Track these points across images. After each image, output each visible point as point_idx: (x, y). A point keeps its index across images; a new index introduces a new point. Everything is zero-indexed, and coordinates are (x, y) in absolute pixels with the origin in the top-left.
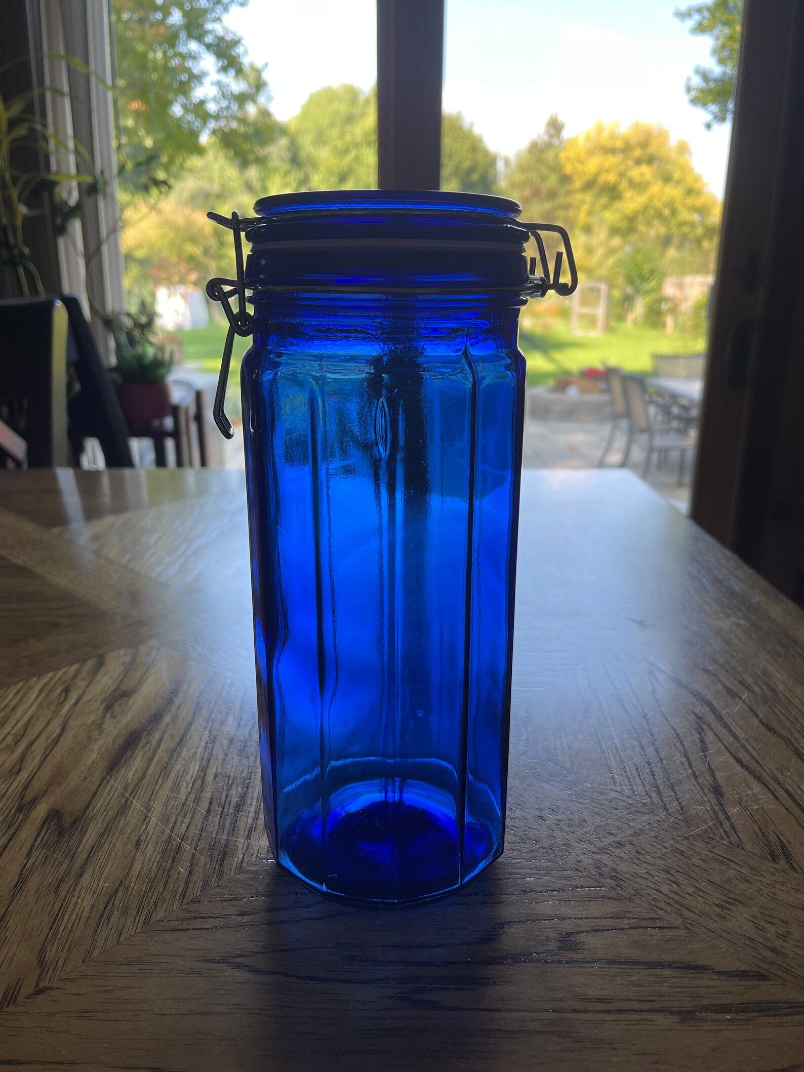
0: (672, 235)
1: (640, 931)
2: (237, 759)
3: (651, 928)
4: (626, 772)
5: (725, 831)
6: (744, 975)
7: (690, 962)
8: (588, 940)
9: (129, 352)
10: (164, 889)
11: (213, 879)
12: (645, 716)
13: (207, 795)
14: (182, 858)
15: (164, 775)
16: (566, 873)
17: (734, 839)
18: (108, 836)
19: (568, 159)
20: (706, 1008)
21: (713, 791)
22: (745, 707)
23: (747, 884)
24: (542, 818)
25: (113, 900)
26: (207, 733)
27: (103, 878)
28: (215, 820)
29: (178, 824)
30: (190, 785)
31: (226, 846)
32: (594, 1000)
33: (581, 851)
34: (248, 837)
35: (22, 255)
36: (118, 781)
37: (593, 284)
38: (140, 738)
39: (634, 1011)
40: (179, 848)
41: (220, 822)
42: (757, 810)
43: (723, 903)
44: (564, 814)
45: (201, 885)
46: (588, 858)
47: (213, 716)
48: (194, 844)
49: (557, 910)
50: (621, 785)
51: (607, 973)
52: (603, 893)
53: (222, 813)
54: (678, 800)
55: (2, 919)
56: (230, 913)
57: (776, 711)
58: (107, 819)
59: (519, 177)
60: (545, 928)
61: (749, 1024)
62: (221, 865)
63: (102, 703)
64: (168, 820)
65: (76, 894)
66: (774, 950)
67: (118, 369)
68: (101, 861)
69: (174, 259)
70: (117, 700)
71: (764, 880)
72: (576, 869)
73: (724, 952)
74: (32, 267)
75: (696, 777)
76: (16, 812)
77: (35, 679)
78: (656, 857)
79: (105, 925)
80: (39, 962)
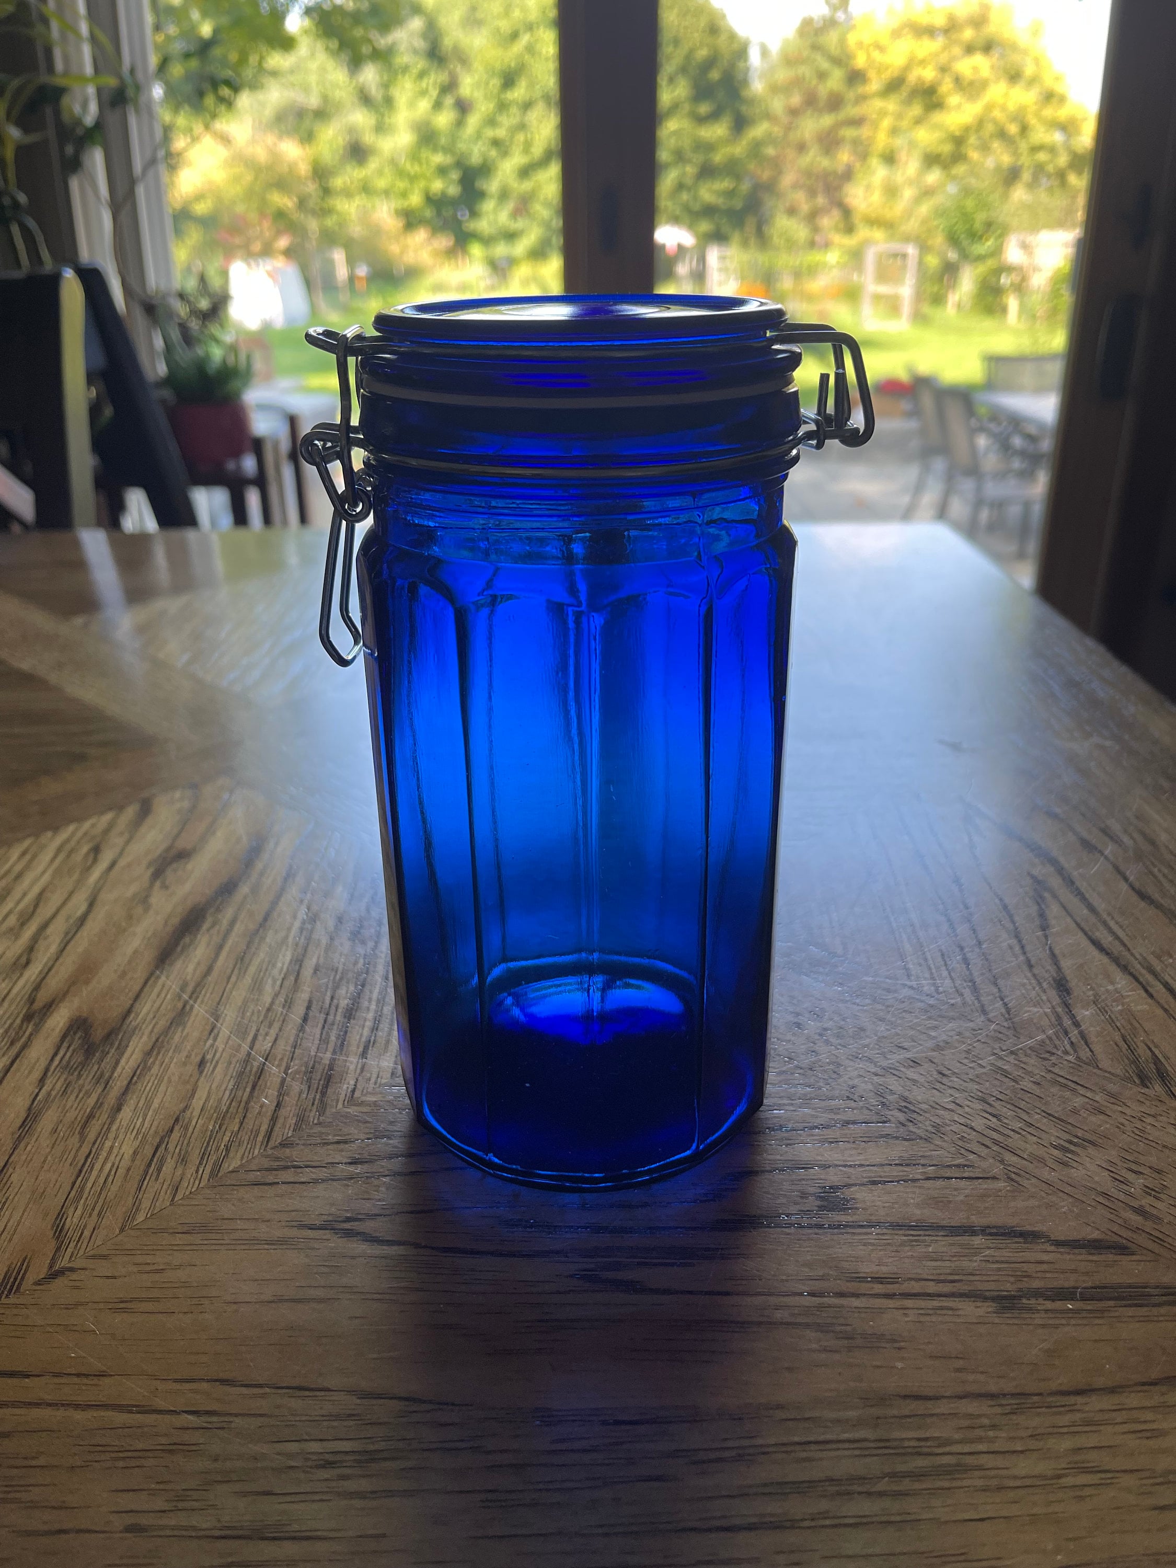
0: (1021, 167)
1: (940, 1183)
2: (347, 945)
3: (956, 1178)
4: (926, 960)
5: (1072, 1043)
6: (1095, 1246)
7: (1013, 1227)
8: (862, 1195)
9: (184, 356)
10: (239, 1128)
11: (312, 1114)
12: (957, 881)
13: (303, 996)
14: (266, 1084)
15: (240, 969)
16: (833, 1103)
17: (1085, 1054)
18: (158, 1053)
19: (860, 45)
20: (1037, 1294)
21: (1054, 985)
22: (1110, 867)
23: (1102, 1117)
24: (798, 1025)
25: (165, 1143)
26: (303, 909)
27: (150, 1113)
28: (314, 1031)
29: (260, 1038)
30: (278, 983)
31: (331, 1067)
32: (869, 1279)
33: (856, 1073)
34: (364, 1055)
35: (16, 205)
36: (172, 977)
37: (896, 246)
38: (204, 917)
39: (929, 1295)
40: (261, 1071)
41: (322, 1033)
42: (1121, 1012)
43: (1067, 1145)
44: (831, 1019)
45: (294, 1122)
46: (866, 1082)
47: (313, 883)
48: (284, 1064)
49: (817, 1155)
50: (918, 978)
51: (888, 1241)
52: (887, 1131)
53: (325, 1021)
54: (1002, 999)
55: (2, 1170)
56: (337, 1161)
57: (1156, 870)
58: (156, 1030)
59: (782, 75)
60: (800, 1180)
61: (1103, 1317)
62: (323, 1094)
63: (148, 868)
64: (246, 1031)
65: (111, 1135)
66: (1140, 1211)
67: (169, 381)
68: (148, 1088)
69: (253, 216)
70: (170, 863)
71: (1128, 1111)
72: (848, 1097)
73: (1064, 1213)
74: (31, 223)
75: (1031, 966)
76: (22, 1022)
77: (49, 834)
78: (968, 1080)
79: (153, 1178)
80: (56, 1232)
